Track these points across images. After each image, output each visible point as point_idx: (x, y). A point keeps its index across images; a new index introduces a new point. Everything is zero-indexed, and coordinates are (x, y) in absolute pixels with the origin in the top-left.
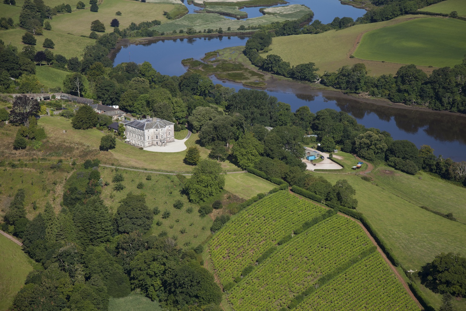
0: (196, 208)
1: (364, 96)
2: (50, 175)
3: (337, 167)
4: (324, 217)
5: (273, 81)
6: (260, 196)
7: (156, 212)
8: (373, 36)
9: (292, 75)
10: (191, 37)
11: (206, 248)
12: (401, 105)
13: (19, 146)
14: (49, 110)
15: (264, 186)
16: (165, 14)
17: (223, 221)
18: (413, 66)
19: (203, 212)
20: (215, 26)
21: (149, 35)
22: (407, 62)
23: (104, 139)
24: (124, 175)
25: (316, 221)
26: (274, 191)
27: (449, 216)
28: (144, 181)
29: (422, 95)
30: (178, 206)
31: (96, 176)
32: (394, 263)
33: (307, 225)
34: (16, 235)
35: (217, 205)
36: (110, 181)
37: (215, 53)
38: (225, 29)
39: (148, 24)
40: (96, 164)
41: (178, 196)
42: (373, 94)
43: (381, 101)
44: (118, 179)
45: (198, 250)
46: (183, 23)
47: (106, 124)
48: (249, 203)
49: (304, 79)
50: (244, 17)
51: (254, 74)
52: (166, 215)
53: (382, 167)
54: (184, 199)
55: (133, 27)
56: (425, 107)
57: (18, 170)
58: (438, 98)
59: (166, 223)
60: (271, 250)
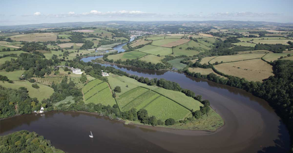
0: (82, 82)
1: (121, 65)
2: (60, 79)
3: (109, 75)
4: (102, 83)
5: (106, 63)
6: (93, 80)
7: (76, 84)
8: (124, 54)
9: (110, 62)
10: (95, 56)
11: (83, 89)
12: (127, 66)
13: (55, 74)
14: (61, 68)
15: (94, 78)
16: (91, 52)
17: (86, 84)
18: (128, 59)
19: (83, 83)
20: (99, 54)
21: (87, 56)
22: (127, 59)
23: (69, 72)
24: (71, 78)
25: (101, 83)
26: (95, 79)
27: (124, 82)
28: (74, 79)
29: (130, 64)
30: (79, 82)
31: (67, 78)
32: (111, 89)
33: (99, 84)
34: (53, 88)
35: (85, 82)
36: (69, 79)
37: (97, 59)
38: (101, 54)
39: (87, 54)
40: (67, 76)
41: (79, 81)
42: (122, 64)
43: (123, 65)
44: (70, 79)
45: (81, 89)
46: (94, 54)
47: (70, 70)
48: (90, 81)
49: (111, 62)
50: (105, 52)
51: (103, 62)
52: (77, 84)
53: (117, 75)
54: (80, 81)
55: (84, 55)
56: (130, 66)
57: (55, 78)
58: (132, 64)
59: (77, 85)
60: (92, 88)
